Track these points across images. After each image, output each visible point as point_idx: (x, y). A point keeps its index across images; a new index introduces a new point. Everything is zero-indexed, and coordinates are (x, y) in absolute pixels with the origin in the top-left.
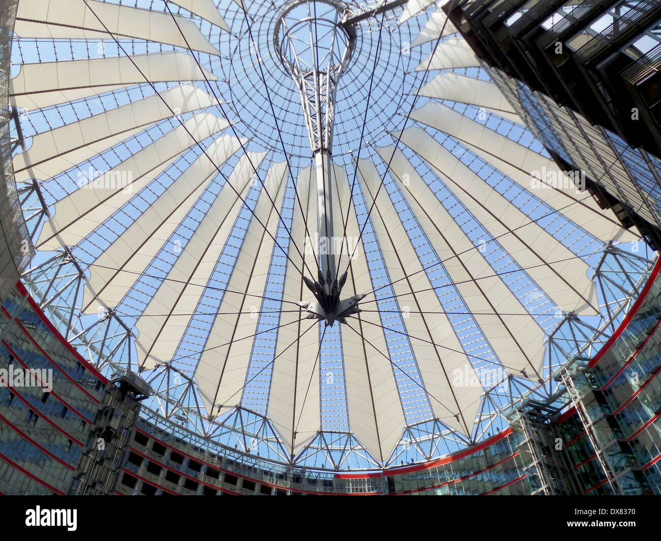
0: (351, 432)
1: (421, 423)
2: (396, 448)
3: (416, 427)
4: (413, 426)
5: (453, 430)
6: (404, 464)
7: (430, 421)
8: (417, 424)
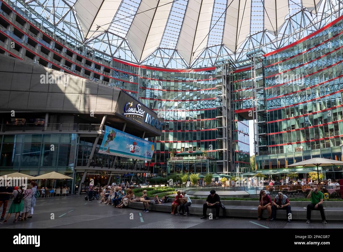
0: (126, 38)
1: (167, 49)
2: (149, 56)
3: (163, 50)
4: (162, 48)
5: (182, 58)
6: (152, 65)
7: (172, 49)
8: (165, 49)
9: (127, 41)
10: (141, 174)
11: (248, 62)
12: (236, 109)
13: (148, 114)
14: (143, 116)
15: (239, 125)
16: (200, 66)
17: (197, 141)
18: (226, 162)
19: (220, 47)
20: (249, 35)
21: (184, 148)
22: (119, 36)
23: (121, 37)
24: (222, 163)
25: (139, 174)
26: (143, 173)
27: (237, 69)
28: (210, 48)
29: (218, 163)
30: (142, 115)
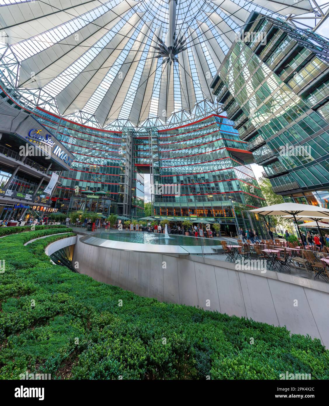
0: (55, 98)
4: (83, 112)
6: (72, 120)
7: (91, 114)
9: (56, 100)
10: (38, 207)
11: (146, 134)
12: (136, 163)
13: (58, 147)
14: (52, 147)
15: (138, 176)
16: (111, 130)
17: (102, 183)
18: (126, 205)
19: (126, 121)
20: (147, 118)
21: (89, 187)
22: (49, 95)
23: (51, 96)
24: (122, 205)
25: (36, 207)
26: (41, 206)
27: (138, 137)
28: (120, 120)
29: (118, 205)
30: (52, 145)
